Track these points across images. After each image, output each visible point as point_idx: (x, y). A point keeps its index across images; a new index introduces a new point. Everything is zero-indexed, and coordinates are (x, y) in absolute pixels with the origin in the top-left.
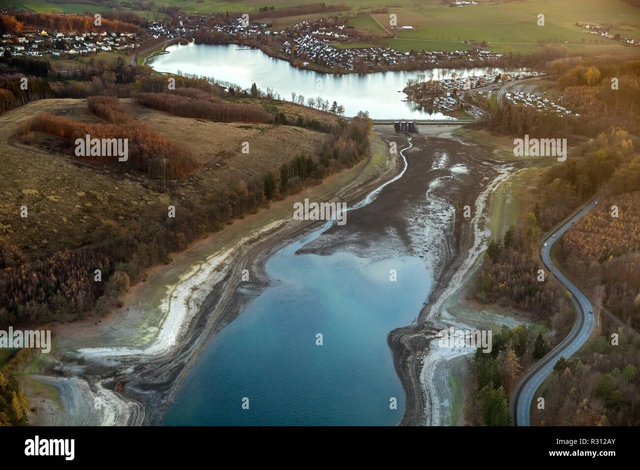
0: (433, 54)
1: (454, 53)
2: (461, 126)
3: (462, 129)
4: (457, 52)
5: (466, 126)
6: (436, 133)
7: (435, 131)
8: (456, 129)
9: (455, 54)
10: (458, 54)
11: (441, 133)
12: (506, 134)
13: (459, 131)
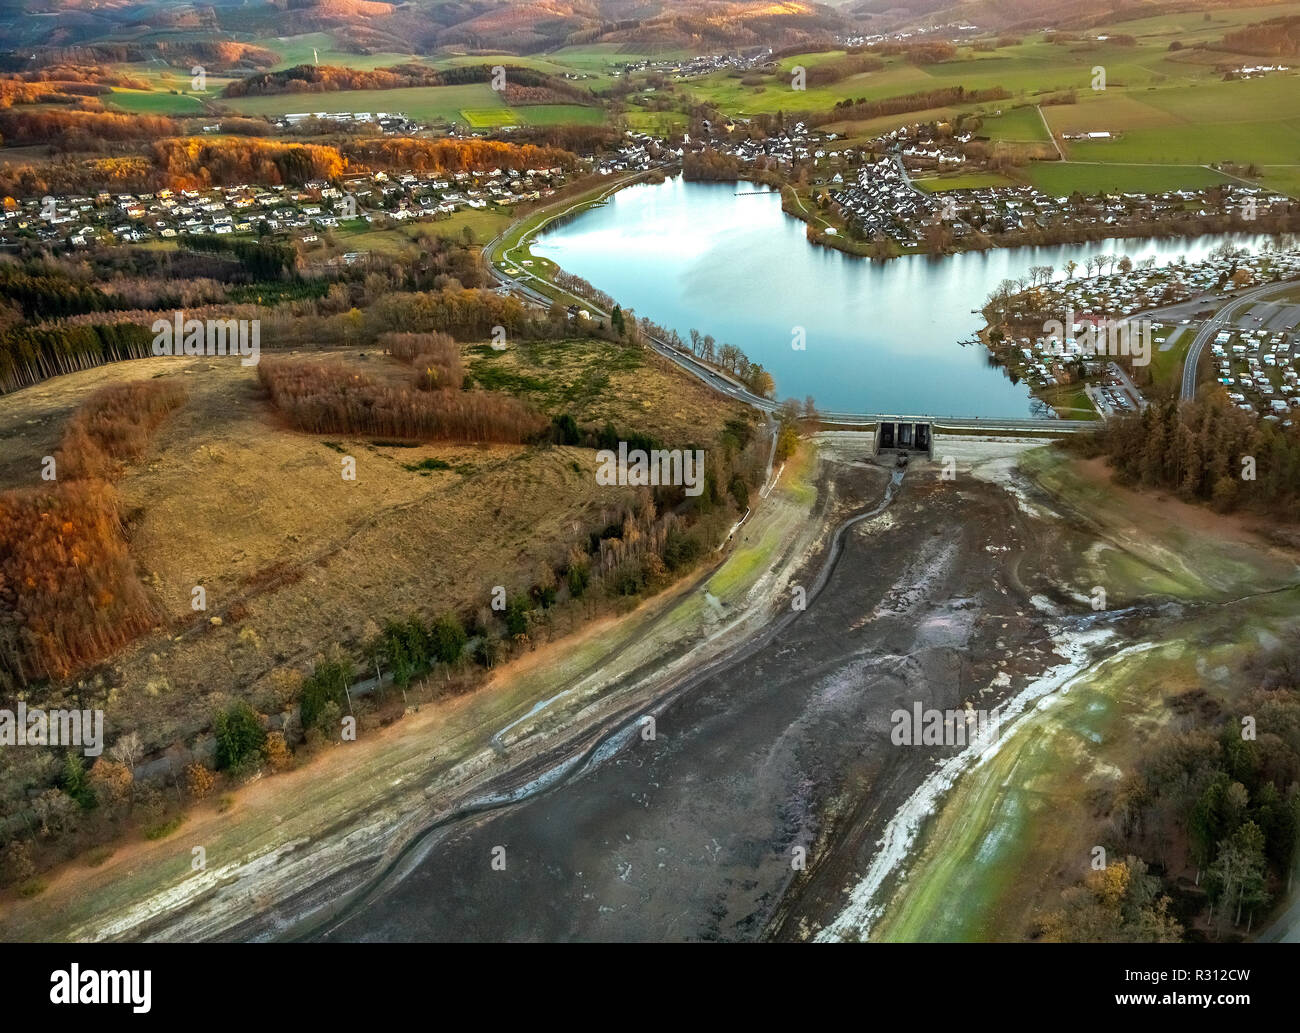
0: (1123, 199)
1: (1172, 196)
2: (1049, 441)
3: (1046, 452)
4: (1180, 192)
5: (1065, 443)
6: (975, 459)
7: (975, 455)
8: (1033, 451)
9: (1175, 199)
10: (1181, 199)
11: (990, 459)
12: (1154, 484)
13: (1038, 457)
